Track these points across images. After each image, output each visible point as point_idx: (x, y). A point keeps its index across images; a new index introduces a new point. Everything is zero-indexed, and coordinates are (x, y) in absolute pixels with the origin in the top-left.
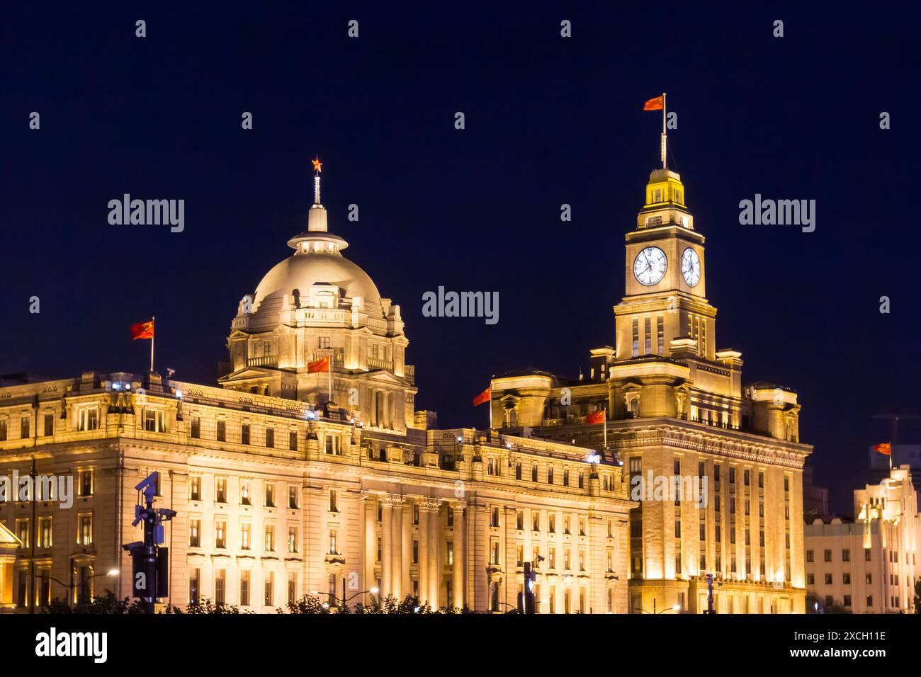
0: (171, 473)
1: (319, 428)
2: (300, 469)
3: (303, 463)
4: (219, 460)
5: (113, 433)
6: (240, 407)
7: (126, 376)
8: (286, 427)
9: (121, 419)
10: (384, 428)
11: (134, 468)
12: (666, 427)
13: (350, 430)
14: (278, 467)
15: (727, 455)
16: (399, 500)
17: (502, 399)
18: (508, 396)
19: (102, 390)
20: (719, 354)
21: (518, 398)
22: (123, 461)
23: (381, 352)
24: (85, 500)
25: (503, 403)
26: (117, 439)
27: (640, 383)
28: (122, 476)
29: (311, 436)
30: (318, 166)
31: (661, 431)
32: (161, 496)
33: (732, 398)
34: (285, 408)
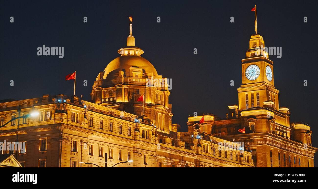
0: (81, 142)
1: (140, 126)
2: (133, 144)
3: (134, 141)
4: (101, 138)
5: (58, 122)
6: (109, 115)
7: (64, 96)
8: (127, 125)
9: (61, 116)
10: (161, 130)
11: (66, 138)
12: (267, 137)
13: (152, 128)
14: (124, 143)
15: (288, 150)
16: (170, 161)
17: (193, 125)
18: (196, 124)
19: (53, 102)
20: (280, 109)
21: (201, 125)
22: (62, 134)
23: (159, 97)
24: (43, 153)
25: (194, 127)
26: (60, 124)
27: (256, 118)
28: (61, 141)
29: (137, 130)
30: (131, 19)
31: (265, 138)
32: (77, 152)
33: (287, 127)
34: (126, 117)
